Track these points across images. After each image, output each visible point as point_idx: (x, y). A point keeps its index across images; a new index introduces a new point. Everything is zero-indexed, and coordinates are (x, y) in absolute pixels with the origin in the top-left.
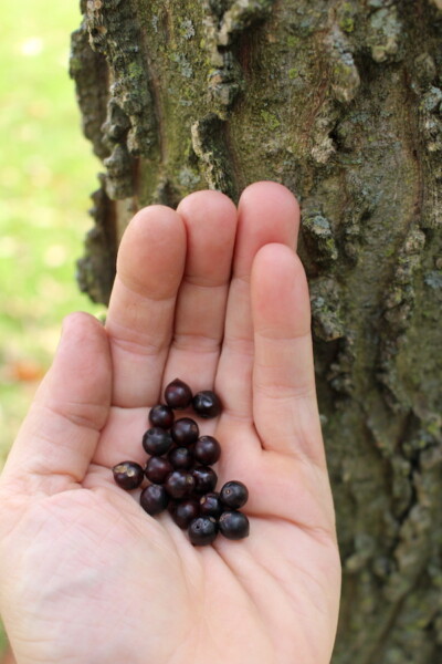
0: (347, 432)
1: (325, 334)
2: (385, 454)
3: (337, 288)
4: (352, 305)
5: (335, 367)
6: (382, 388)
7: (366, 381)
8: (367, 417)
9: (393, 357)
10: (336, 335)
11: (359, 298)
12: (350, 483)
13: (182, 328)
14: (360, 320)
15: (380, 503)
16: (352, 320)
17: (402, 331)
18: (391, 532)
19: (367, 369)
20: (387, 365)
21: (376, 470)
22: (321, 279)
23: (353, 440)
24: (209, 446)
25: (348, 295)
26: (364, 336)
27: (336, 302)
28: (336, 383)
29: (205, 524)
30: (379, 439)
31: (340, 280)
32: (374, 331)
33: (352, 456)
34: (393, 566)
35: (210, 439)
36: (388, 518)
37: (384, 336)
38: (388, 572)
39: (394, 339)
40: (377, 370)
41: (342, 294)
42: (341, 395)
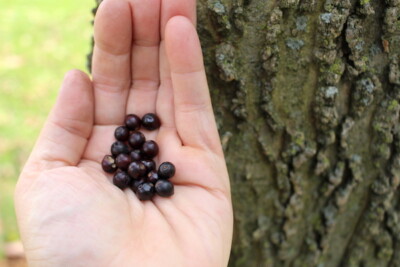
0: (247, 146)
1: (225, 76)
2: (271, 159)
3: (233, 49)
4: (243, 61)
5: (235, 101)
6: (265, 115)
7: (256, 112)
8: (258, 136)
9: (270, 93)
10: (232, 77)
11: (247, 57)
12: (251, 180)
13: (135, 76)
14: (249, 71)
15: (272, 195)
16: (244, 71)
17: (273, 74)
18: (279, 213)
19: (256, 104)
20: (266, 98)
21: (267, 172)
22: (223, 44)
23: (251, 151)
24: (151, 146)
25: (240, 55)
26: (252, 82)
27: (232, 58)
28: (237, 112)
29: (147, 187)
30: (266, 149)
31: (234, 45)
32: (258, 78)
33: (252, 163)
34: (283, 238)
35: (152, 142)
36: (277, 204)
37: (264, 80)
38: (281, 242)
39: (269, 81)
40: (261, 103)
41: (236, 54)
42: (240, 119)
